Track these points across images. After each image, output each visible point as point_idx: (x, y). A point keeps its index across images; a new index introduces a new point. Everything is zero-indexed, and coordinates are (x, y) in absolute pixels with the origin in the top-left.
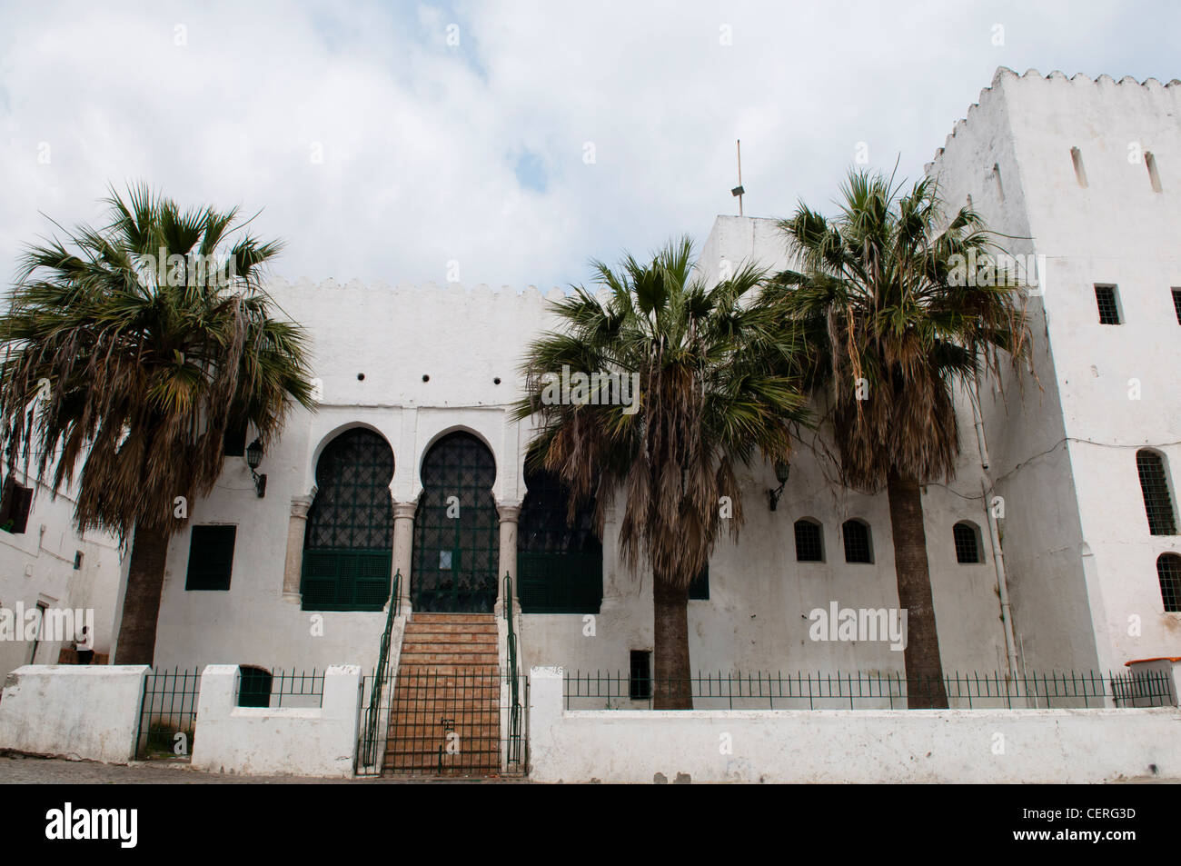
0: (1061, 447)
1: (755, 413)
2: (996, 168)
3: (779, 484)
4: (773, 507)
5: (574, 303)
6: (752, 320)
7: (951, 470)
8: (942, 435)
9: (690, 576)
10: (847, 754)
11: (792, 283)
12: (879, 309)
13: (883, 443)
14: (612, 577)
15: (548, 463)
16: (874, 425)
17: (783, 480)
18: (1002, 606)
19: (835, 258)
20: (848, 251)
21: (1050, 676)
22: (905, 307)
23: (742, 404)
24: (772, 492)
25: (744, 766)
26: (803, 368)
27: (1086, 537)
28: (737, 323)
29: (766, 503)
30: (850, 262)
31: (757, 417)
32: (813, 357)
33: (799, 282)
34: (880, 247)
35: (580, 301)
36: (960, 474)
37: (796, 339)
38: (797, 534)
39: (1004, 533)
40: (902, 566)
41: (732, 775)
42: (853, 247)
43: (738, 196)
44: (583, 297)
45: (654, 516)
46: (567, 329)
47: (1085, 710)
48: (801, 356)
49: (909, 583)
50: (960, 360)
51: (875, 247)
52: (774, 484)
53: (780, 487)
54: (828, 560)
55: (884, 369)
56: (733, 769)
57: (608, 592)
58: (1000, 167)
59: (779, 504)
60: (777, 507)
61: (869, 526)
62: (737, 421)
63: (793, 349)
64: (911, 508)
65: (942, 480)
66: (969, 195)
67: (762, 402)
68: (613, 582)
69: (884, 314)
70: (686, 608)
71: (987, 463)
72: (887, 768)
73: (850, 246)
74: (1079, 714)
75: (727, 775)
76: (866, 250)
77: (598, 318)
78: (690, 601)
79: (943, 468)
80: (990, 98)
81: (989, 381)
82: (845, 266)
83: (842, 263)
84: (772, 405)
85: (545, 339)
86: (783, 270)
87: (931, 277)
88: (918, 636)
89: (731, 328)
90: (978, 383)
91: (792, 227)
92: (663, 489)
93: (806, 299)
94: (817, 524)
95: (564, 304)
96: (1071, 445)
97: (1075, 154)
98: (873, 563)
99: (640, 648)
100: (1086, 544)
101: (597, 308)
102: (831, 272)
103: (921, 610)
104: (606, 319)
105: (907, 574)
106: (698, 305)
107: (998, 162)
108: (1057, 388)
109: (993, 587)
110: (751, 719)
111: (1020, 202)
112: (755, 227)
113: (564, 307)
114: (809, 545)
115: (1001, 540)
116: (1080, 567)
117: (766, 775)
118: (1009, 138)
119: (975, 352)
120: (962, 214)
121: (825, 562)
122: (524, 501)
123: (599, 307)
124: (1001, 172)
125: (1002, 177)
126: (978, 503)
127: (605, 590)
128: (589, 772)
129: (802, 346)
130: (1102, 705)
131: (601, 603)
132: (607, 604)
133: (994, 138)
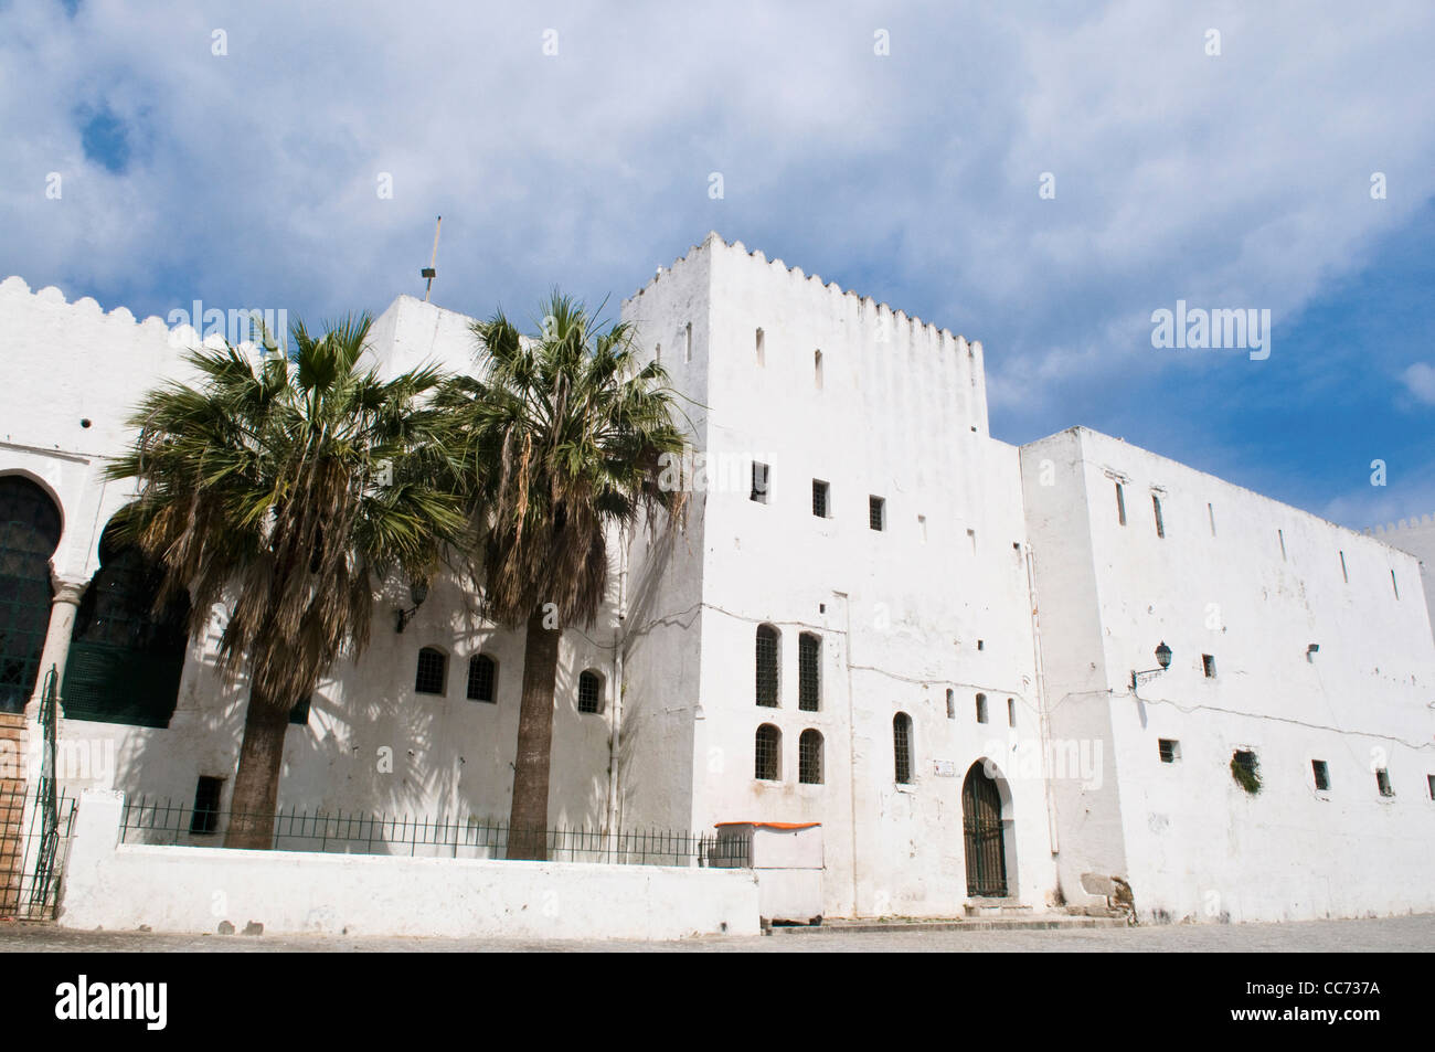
0: (695, 611)
1: (411, 528)
2: (689, 327)
3: (412, 605)
4: (400, 628)
5: (220, 358)
6: (426, 425)
7: (592, 617)
8: (591, 580)
9: (297, 698)
10: (442, 904)
11: (471, 390)
12: (559, 443)
13: (534, 580)
14: (192, 686)
15: (149, 540)
16: (528, 560)
17: (418, 602)
18: (611, 759)
19: (523, 379)
20: (538, 375)
21: (649, 833)
22: (584, 449)
23: (399, 515)
24: (401, 613)
25: (326, 917)
26: (468, 486)
27: (701, 702)
28: (409, 425)
29: (393, 623)
30: (537, 388)
31: (413, 533)
32: (482, 477)
33: (477, 392)
34: (571, 380)
35: (227, 357)
36: (600, 620)
37: (467, 455)
38: (420, 662)
39: (627, 686)
40: (526, 710)
41: (313, 924)
42: (545, 374)
43: (427, 279)
44: (232, 353)
45: (269, 622)
46: (203, 385)
47: (674, 868)
48: (470, 475)
49: (531, 729)
50: (621, 508)
51: (567, 380)
52: (408, 605)
53: (413, 609)
54: (449, 694)
55: (549, 505)
56: (314, 918)
57: (183, 704)
58: (693, 327)
59: (407, 627)
60: (405, 630)
61: (498, 663)
62: (391, 535)
63: (463, 465)
64: (548, 651)
65: (582, 627)
66: (659, 345)
67: (421, 517)
68: (192, 693)
69: (561, 450)
70: (283, 733)
71: (625, 614)
72: (480, 921)
73: (542, 372)
74: (669, 872)
75: (306, 925)
76: (558, 381)
77: (250, 385)
78: (290, 725)
79: (586, 613)
80: (697, 257)
81: (643, 535)
82: (531, 390)
83: (528, 387)
84: (429, 521)
85: (168, 389)
86: (463, 374)
87: (614, 422)
88: (530, 784)
89: (402, 429)
90: (633, 535)
91: (484, 333)
92: (286, 595)
93: (487, 416)
94: (444, 653)
95: (207, 357)
96: (705, 610)
97: (759, 335)
98: (495, 702)
99: (211, 774)
100: (700, 707)
101: (248, 372)
102: (515, 391)
103: (539, 757)
104: (259, 387)
105: (530, 719)
106: (369, 396)
107: (692, 321)
108: (703, 553)
109: (606, 740)
110: (345, 864)
111: (704, 366)
112: (439, 318)
113: (207, 360)
114: (431, 675)
115: (622, 693)
116: (691, 728)
117: (350, 926)
118: (707, 302)
119: (635, 503)
120: (652, 365)
121: (444, 695)
122: (93, 579)
123: (249, 370)
124: (693, 332)
125: (693, 336)
126: (608, 653)
127: (181, 700)
128: (139, 918)
129: (473, 465)
130: (687, 864)
131: (171, 715)
132: (179, 718)
133: (692, 297)
